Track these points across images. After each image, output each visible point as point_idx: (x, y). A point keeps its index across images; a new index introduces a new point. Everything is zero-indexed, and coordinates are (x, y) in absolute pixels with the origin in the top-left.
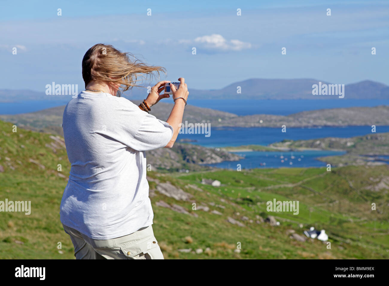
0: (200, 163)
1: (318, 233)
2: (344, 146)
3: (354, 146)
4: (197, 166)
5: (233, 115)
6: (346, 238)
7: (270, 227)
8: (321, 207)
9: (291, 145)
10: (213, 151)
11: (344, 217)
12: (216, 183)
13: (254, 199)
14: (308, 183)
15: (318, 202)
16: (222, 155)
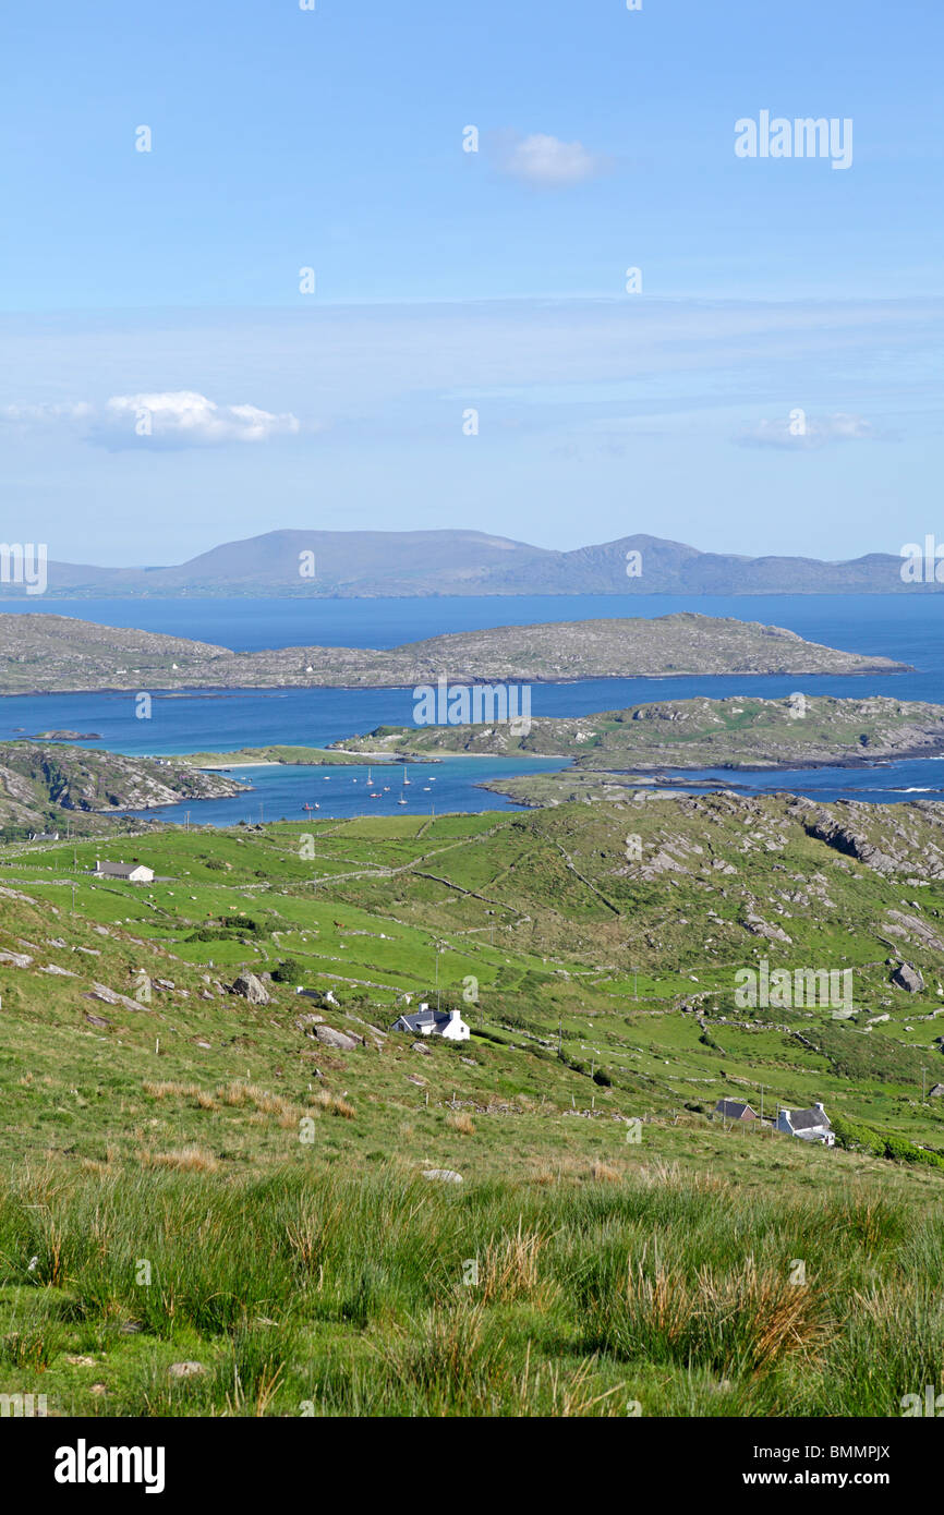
0: (108, 808)
1: (443, 1020)
2: (566, 744)
3: (597, 743)
4: (95, 819)
5: (217, 651)
8: (472, 936)
9: (402, 743)
10: (150, 769)
11: (543, 966)
12: (143, 874)
13: (260, 920)
14: (439, 862)
15: (470, 923)
16: (181, 782)
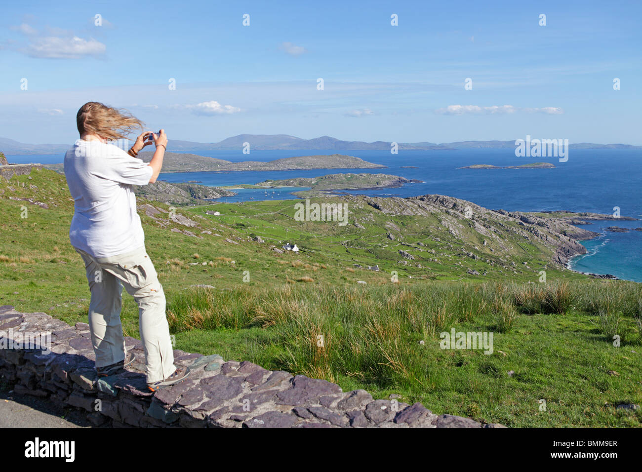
0: (205, 199)
1: (292, 247)
2: (310, 184)
3: (317, 184)
4: (202, 201)
5: (228, 162)
6: (311, 249)
7: (258, 244)
8: (294, 228)
9: (272, 184)
10: (214, 190)
11: (310, 235)
12: (217, 214)
13: (245, 224)
14: (285, 211)
15: (292, 225)
16: (221, 192)
